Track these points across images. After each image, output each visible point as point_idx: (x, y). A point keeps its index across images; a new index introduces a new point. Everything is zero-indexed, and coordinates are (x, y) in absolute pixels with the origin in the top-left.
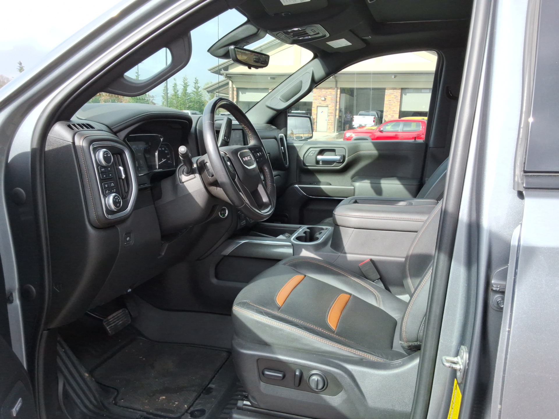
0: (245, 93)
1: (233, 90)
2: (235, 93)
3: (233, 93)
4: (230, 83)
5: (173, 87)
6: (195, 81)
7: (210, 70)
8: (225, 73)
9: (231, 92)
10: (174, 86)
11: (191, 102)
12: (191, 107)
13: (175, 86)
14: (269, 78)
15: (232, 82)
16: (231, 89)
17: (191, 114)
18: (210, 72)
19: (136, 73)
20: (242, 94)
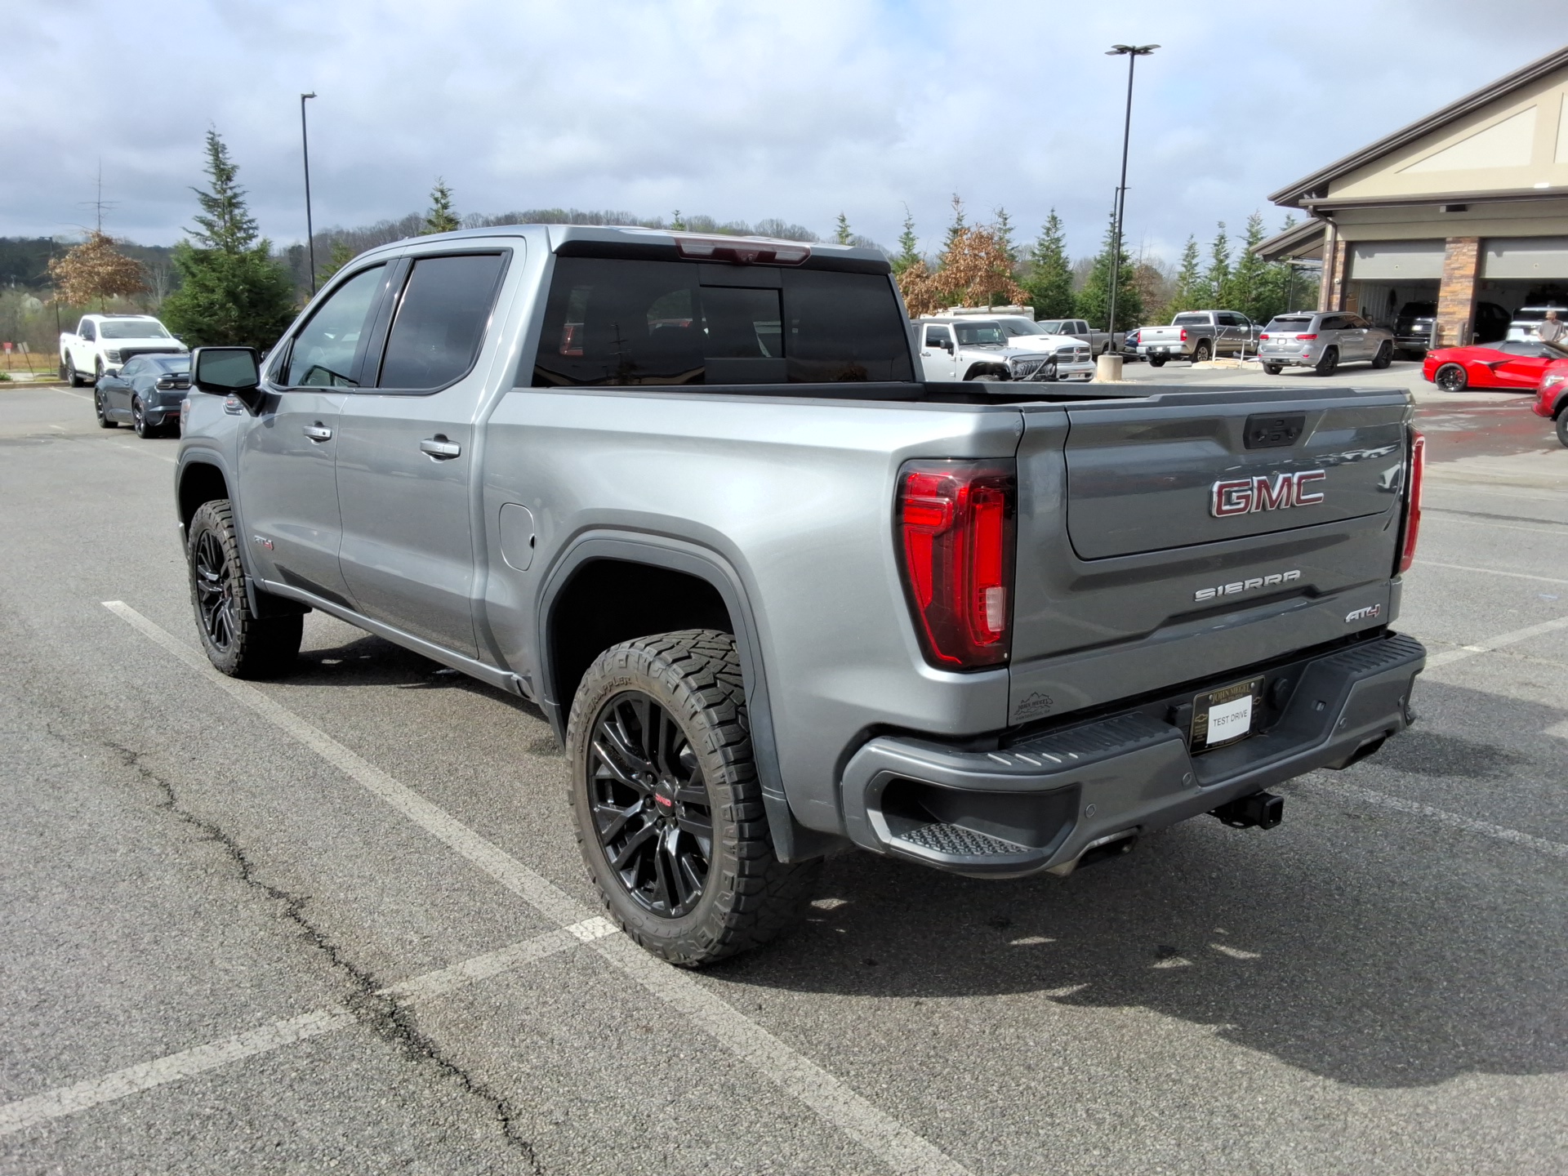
0: (1371, 256)
1: (1335, 249)
2: (1341, 256)
3: (1334, 258)
4: (1330, 229)
5: (1215, 245)
7: (1273, 199)
8: (1311, 204)
9: (1327, 256)
10: (1216, 242)
13: (1220, 243)
14: (1443, 209)
15: (1335, 226)
16: (1328, 247)
17: (1216, 324)
18: (1273, 203)
20: (1363, 257)
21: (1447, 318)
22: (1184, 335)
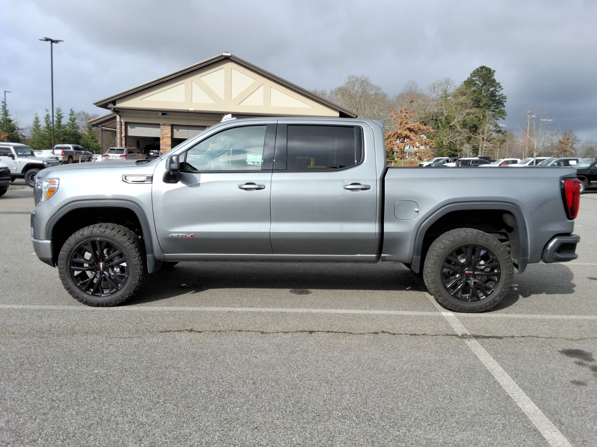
0: (134, 128)
1: (121, 125)
2: (123, 127)
3: (121, 128)
4: (118, 117)
5: (45, 118)
6: (71, 112)
8: (112, 107)
9: (118, 127)
10: (46, 117)
11: (66, 134)
12: (66, 140)
13: (48, 117)
14: (160, 114)
15: (120, 116)
16: (118, 123)
17: (73, 150)
18: (95, 105)
19: (3, 102)
20: (131, 128)
21: (164, 150)
22: (63, 153)
